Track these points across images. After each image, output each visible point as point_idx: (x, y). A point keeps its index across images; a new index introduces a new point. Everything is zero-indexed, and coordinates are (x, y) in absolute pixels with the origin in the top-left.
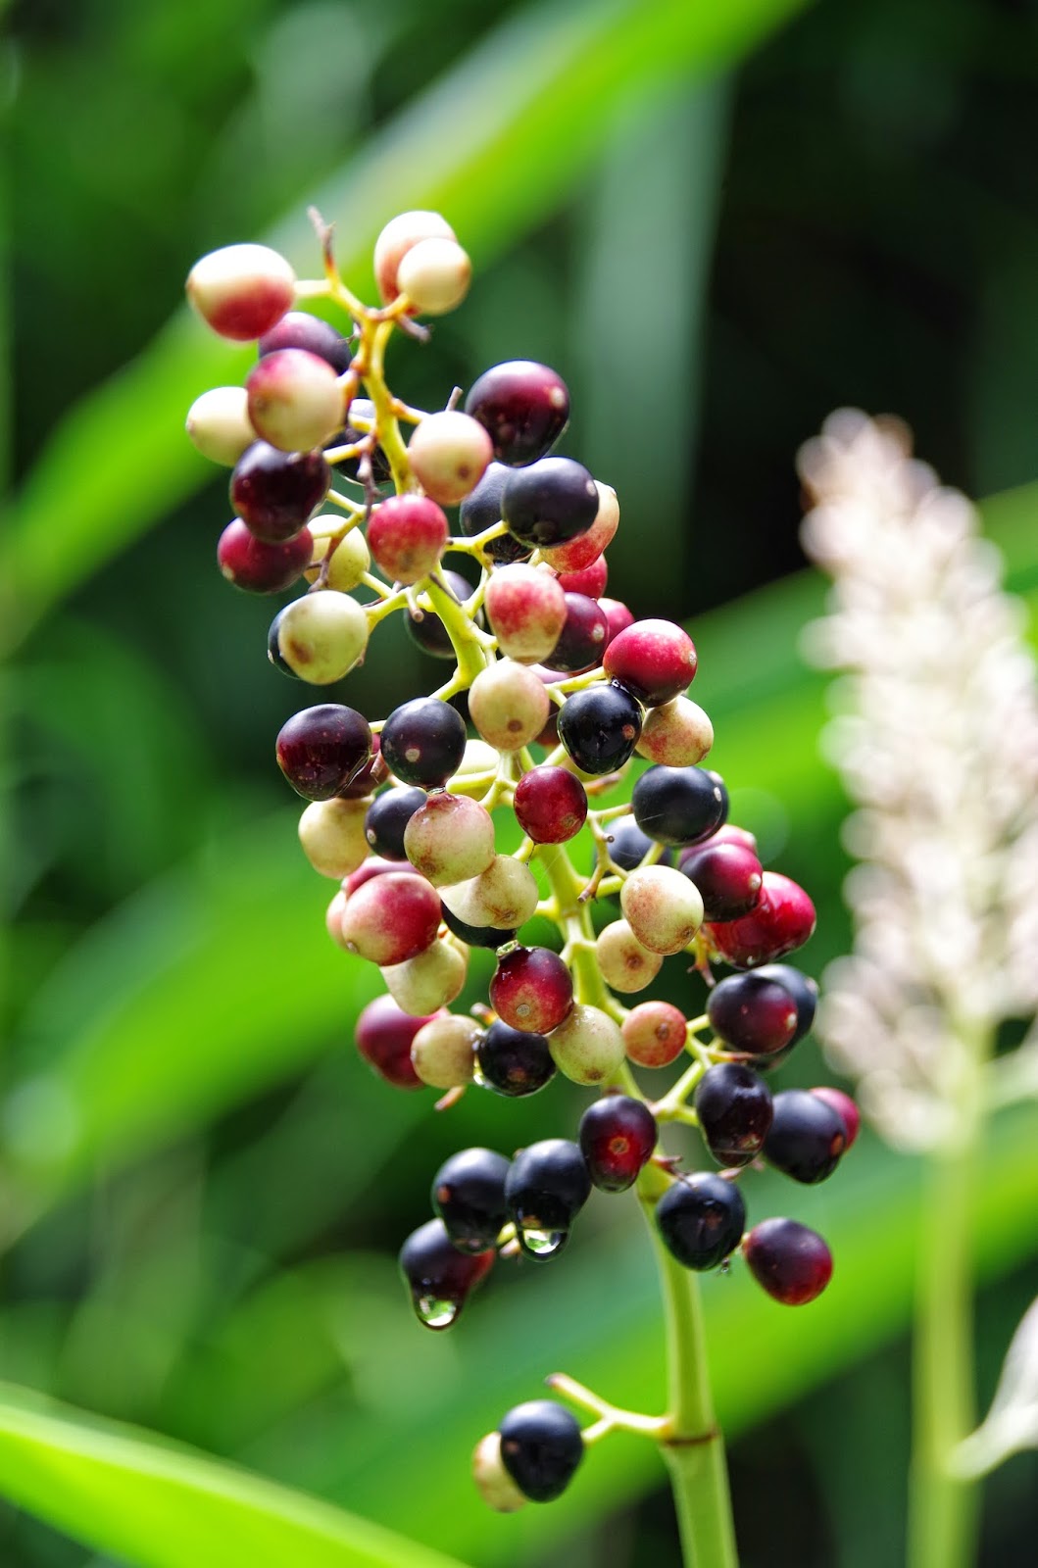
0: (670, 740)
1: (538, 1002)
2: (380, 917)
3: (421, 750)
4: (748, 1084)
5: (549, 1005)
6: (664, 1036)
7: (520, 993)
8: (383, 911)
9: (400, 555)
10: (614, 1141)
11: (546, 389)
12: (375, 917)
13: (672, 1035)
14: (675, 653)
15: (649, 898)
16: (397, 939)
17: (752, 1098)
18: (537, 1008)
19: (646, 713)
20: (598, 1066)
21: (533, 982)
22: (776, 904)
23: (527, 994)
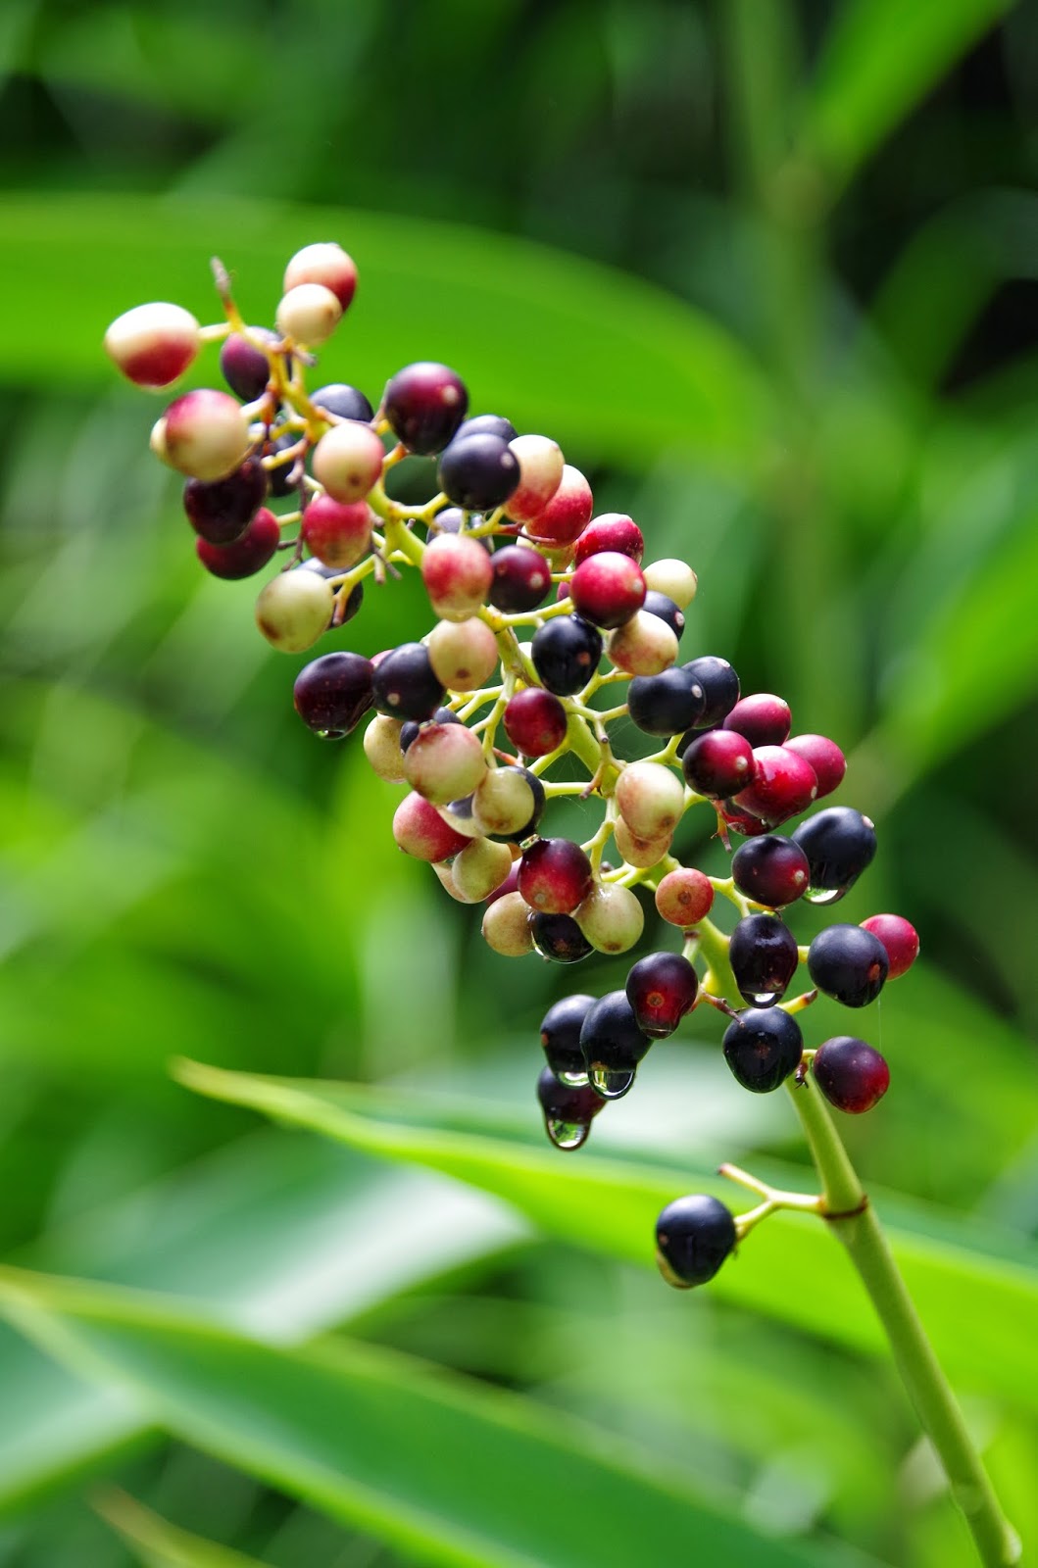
0: (633, 656)
1: (551, 890)
2: (418, 824)
3: (400, 694)
4: (769, 936)
5: (562, 892)
6: (686, 901)
7: (536, 883)
8: (420, 819)
9: (325, 547)
10: (650, 997)
11: (439, 388)
12: (414, 824)
13: (693, 899)
14: (619, 585)
15: (631, 795)
16: (437, 841)
17: (776, 947)
18: (551, 896)
19: (607, 635)
20: (614, 939)
21: (545, 874)
22: (770, 776)
23: (540, 884)
